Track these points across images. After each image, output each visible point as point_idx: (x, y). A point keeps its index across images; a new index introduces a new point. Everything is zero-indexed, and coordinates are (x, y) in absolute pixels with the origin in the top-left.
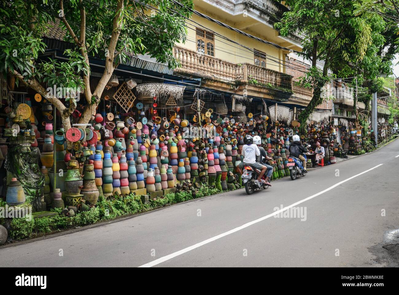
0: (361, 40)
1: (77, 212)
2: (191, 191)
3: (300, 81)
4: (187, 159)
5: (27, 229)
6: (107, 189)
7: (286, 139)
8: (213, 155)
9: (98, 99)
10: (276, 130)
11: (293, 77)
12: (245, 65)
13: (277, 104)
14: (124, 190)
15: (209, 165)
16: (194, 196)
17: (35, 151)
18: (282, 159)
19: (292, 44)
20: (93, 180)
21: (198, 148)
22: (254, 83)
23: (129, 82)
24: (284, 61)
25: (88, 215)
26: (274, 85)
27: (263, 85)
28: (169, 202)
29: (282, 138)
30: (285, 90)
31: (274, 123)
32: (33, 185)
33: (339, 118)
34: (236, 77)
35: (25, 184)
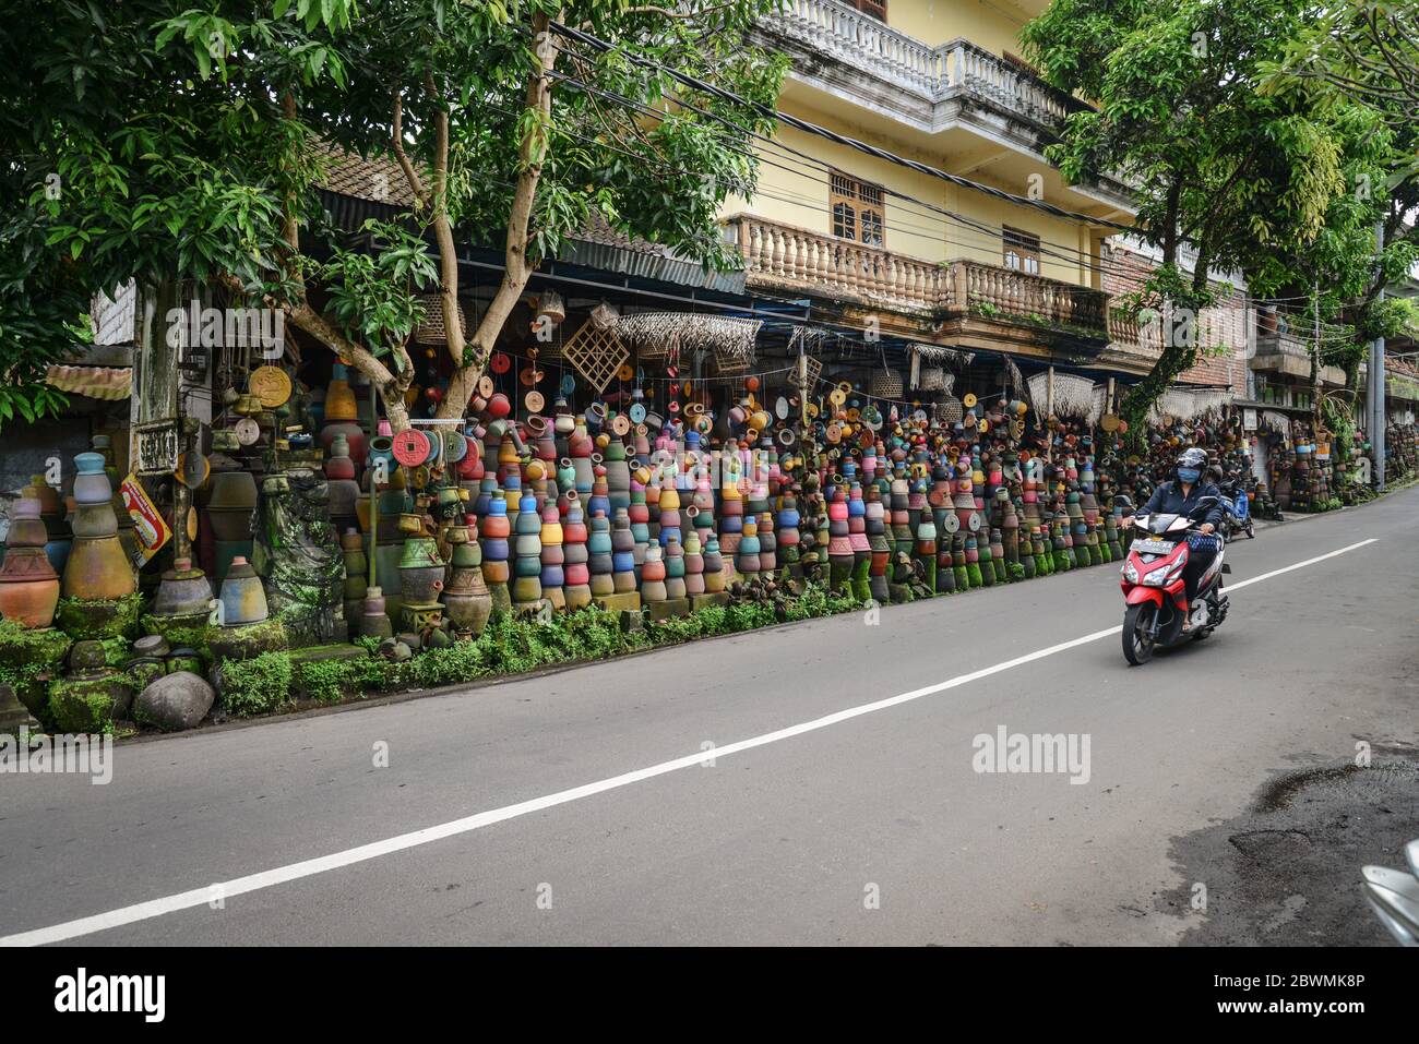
0: (1306, 181)
1: (416, 651)
2: (770, 603)
3: (1126, 305)
4: (768, 517)
5: (263, 690)
6: (522, 591)
7: (1084, 466)
8: (845, 506)
9: (481, 353)
10: (1050, 440)
11: (1109, 296)
12: (960, 265)
13: (1052, 370)
14: (576, 596)
15: (833, 534)
16: (781, 617)
17: (322, 491)
18: (1067, 521)
19: (1115, 210)
20: (474, 566)
21: (798, 487)
22: (987, 313)
23: (597, 310)
24: (1094, 257)
25: (446, 658)
26: (1049, 318)
27: (1016, 318)
28: (704, 630)
29: (1071, 463)
30: (1085, 332)
31: (1045, 422)
32: (310, 576)
33: (1260, 411)
34: (936, 298)
35: (289, 572)
